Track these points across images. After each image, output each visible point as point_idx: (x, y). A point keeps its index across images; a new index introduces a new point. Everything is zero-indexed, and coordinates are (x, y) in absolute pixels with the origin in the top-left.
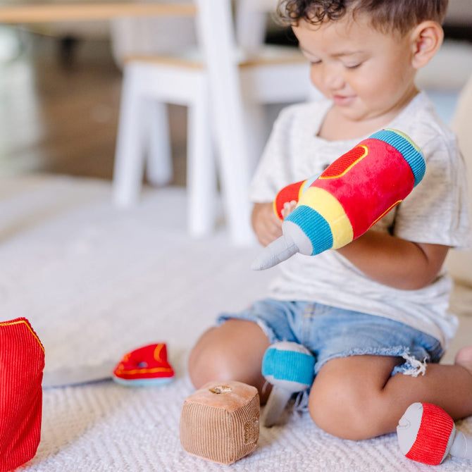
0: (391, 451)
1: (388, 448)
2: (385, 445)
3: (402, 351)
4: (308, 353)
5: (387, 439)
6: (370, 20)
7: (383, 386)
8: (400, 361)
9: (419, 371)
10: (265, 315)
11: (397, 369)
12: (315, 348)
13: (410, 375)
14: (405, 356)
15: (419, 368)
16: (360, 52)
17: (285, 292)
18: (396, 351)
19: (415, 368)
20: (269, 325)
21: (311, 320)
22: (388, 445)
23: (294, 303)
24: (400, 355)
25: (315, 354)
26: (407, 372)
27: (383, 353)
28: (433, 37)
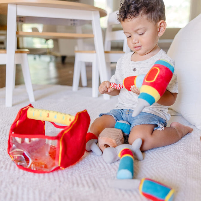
0: (154, 154)
1: (153, 153)
2: (152, 152)
3: (157, 123)
4: (128, 124)
5: (152, 150)
6: (146, 18)
7: (152, 134)
8: (156, 126)
9: (162, 129)
10: (114, 113)
11: (155, 128)
12: (130, 123)
13: (159, 130)
14: (158, 124)
15: (162, 128)
16: (144, 28)
17: (120, 107)
18: (155, 123)
19: (161, 128)
20: (115, 116)
21: (128, 114)
22: (153, 152)
23: (122, 110)
24: (157, 124)
25: (130, 124)
26: (158, 129)
27: (151, 123)
28: (164, 26)
